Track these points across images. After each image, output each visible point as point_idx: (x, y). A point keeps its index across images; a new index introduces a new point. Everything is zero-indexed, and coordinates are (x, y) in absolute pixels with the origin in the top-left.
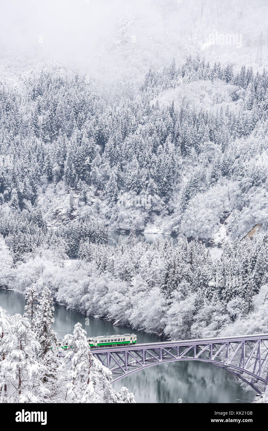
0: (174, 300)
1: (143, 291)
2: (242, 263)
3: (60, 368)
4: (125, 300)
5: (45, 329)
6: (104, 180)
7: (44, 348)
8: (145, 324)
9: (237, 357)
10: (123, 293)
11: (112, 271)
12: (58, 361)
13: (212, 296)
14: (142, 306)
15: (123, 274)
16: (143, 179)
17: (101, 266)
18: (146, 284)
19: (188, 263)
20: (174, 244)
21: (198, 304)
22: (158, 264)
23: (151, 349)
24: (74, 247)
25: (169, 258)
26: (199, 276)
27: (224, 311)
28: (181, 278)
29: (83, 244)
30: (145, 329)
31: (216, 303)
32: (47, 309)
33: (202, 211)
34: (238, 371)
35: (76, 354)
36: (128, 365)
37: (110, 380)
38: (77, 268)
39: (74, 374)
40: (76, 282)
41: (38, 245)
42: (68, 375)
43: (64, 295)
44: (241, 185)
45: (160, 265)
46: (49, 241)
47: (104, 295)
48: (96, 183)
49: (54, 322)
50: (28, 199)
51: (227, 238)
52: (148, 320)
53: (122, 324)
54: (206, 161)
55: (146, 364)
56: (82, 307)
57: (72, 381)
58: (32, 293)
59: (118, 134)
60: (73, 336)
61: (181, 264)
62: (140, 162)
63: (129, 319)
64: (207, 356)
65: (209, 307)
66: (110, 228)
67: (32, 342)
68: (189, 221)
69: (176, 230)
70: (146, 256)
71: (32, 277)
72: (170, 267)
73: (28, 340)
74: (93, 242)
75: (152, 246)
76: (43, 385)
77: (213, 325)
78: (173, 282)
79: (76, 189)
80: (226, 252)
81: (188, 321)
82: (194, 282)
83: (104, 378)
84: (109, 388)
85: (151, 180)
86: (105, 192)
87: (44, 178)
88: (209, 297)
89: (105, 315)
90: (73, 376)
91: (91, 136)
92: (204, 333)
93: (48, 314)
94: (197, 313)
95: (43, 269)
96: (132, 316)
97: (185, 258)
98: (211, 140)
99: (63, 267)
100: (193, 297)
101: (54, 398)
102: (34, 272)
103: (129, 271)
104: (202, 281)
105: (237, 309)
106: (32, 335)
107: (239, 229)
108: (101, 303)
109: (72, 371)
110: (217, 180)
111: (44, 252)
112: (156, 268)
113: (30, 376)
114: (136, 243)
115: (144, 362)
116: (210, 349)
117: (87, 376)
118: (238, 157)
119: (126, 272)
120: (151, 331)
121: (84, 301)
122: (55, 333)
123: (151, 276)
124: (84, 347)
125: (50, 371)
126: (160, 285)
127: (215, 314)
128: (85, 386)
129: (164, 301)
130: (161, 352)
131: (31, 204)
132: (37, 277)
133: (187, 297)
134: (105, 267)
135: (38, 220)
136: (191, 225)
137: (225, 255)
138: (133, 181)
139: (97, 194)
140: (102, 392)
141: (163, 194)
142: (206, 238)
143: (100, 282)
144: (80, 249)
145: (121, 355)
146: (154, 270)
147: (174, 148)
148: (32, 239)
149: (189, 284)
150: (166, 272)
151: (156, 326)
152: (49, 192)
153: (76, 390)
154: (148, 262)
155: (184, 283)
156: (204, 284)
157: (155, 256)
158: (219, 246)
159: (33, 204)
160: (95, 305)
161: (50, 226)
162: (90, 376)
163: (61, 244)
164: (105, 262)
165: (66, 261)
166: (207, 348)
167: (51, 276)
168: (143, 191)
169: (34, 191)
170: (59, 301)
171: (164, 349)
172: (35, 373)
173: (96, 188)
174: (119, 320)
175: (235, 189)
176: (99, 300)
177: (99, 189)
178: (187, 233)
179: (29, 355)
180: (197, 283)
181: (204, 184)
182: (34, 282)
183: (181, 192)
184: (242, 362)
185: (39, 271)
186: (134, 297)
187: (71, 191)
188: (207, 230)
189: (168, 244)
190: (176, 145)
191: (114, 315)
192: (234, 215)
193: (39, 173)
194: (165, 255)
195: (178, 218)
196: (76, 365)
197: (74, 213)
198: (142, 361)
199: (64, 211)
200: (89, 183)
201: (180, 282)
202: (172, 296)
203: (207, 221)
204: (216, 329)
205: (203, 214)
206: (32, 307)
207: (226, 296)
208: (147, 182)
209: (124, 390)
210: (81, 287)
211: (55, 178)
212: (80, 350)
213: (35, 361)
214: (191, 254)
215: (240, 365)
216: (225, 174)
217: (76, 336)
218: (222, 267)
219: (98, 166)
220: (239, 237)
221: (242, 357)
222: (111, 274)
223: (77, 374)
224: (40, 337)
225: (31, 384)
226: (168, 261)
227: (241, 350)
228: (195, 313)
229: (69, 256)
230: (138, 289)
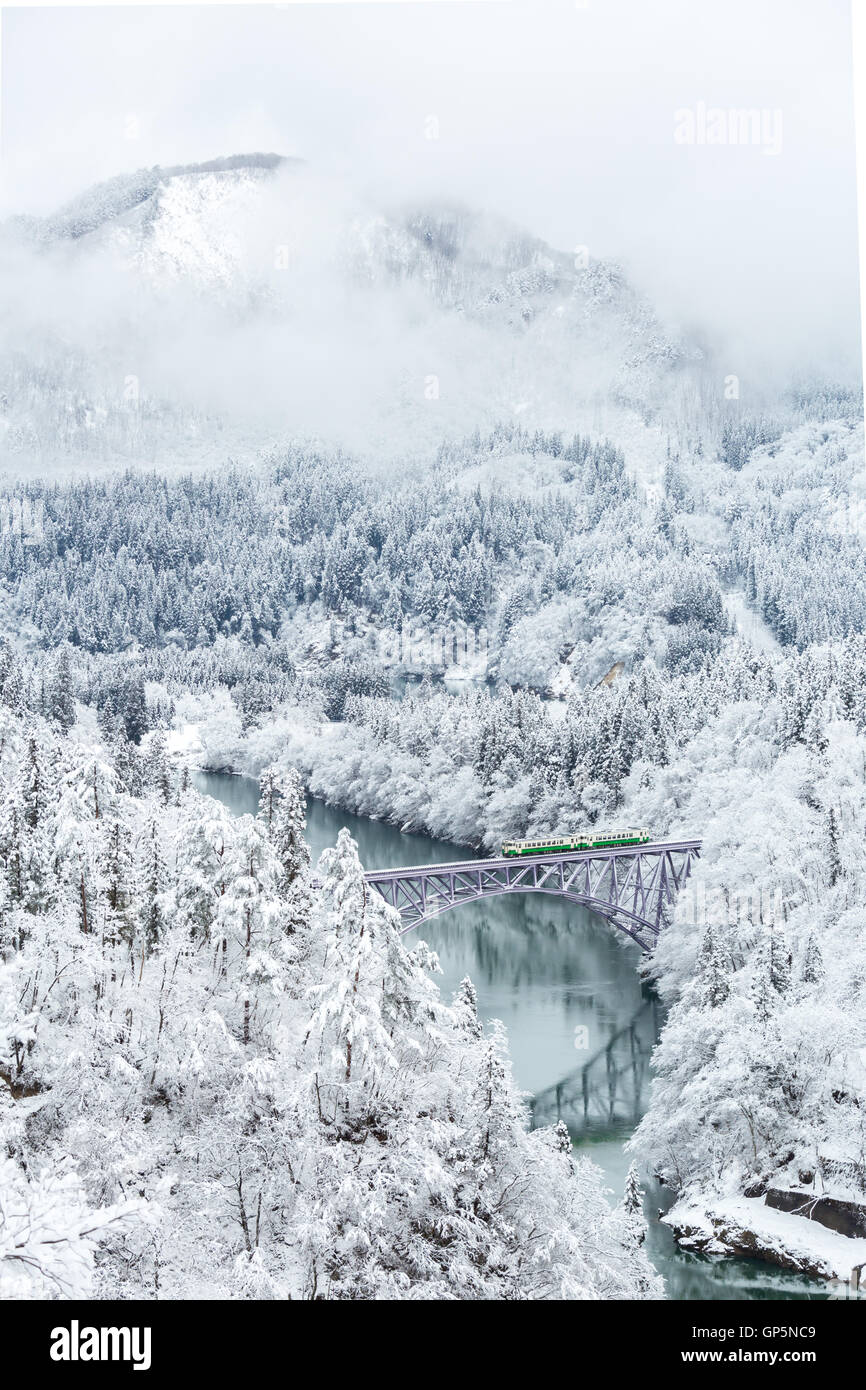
0: (496, 788)
1: (446, 773)
2: (600, 725)
3: (315, 908)
4: (418, 788)
5: (292, 840)
6: (381, 599)
7: (290, 873)
8: (452, 829)
9: (604, 885)
10: (415, 777)
11: (397, 741)
12: (312, 896)
13: (556, 781)
14: (446, 799)
15: (414, 746)
16: (440, 597)
17: (379, 732)
18: (450, 761)
19: (515, 725)
20: (491, 697)
21: (536, 792)
22: (469, 729)
23: (463, 873)
24: (337, 703)
25: (484, 719)
26: (533, 747)
27: (577, 805)
28: (506, 751)
29: (351, 698)
30: (452, 837)
31: (563, 792)
32: (294, 806)
33: (531, 644)
34: (608, 911)
35: (341, 883)
36: (427, 903)
37: (397, 929)
38: (342, 737)
39: (337, 919)
40: (341, 759)
41: (281, 700)
42: (329, 921)
43: (322, 781)
44: (587, 604)
45: (472, 729)
46: (298, 694)
47: (384, 781)
48: (370, 603)
49: (305, 826)
50: (267, 629)
51: (573, 686)
52: (456, 822)
53: (415, 829)
54: (533, 568)
55: (455, 899)
56: (351, 801)
57: (335, 931)
58: (272, 779)
59: (401, 530)
60: (336, 851)
61: (504, 729)
62: (435, 571)
63: (426, 821)
64: (556, 883)
65: (552, 798)
66: (392, 673)
67: (269, 862)
68: (512, 660)
69: (494, 675)
70: (448, 716)
71: (271, 752)
72: (487, 732)
73: (263, 859)
74: (366, 695)
75: (457, 700)
76: (287, 939)
78: (493, 758)
79: (340, 612)
80: (573, 708)
81: (521, 823)
82: (527, 757)
83: (387, 925)
84: (397, 943)
85: (452, 598)
86: (383, 616)
87: (292, 596)
88: (553, 782)
89: (387, 814)
90: (336, 923)
91: (361, 534)
93: (296, 813)
94: (534, 809)
95: (289, 738)
96: (431, 815)
97: (510, 718)
98: (538, 538)
99: (320, 735)
100: (526, 782)
101: (305, 962)
102: (274, 744)
103: (423, 741)
104: (538, 755)
105: (597, 801)
106: (271, 850)
107: (590, 672)
108: (380, 793)
109: (335, 913)
110: (550, 596)
111: (291, 711)
113: (266, 925)
114: (433, 694)
115: (454, 896)
116: (560, 872)
117: (360, 922)
118: (579, 562)
119: (419, 742)
120: (461, 842)
121: (353, 790)
122: (308, 847)
123: (459, 749)
124: (355, 870)
125: (300, 913)
126: (473, 762)
127: (563, 809)
128: (357, 940)
129: (480, 788)
130: (480, 878)
131: (271, 636)
132: (278, 751)
133: (517, 781)
134: (386, 733)
135: (282, 662)
136: (515, 665)
137: (572, 712)
138: (424, 599)
139: (371, 620)
140: (385, 951)
141: (470, 618)
142: (540, 686)
143: (377, 757)
144: (347, 706)
145: (415, 884)
146: (463, 737)
147: (484, 549)
148: (273, 691)
149: (519, 760)
150: (481, 741)
151: (470, 832)
152: (300, 617)
153: (341, 948)
154: (453, 725)
155: (510, 758)
156: (543, 759)
157: (463, 715)
158: (562, 698)
159: (274, 637)
160: (371, 798)
161: (300, 671)
162: (365, 922)
163: (317, 698)
164: (386, 726)
165: (324, 725)
168: (440, 614)
169: (277, 616)
170: (314, 791)
171: (485, 872)
172: (274, 917)
173: (370, 611)
174: (410, 823)
175: (579, 609)
176: (378, 790)
177: (373, 612)
178: (510, 679)
179: (265, 886)
180: (531, 759)
181: (531, 603)
182: (275, 760)
183: (497, 616)
184: (614, 894)
185: (283, 742)
186: (433, 784)
187: (332, 616)
188: (541, 674)
189: (483, 697)
190: (486, 545)
191: (402, 815)
192: (580, 650)
193: (284, 590)
194: (479, 713)
195: (496, 654)
196: (341, 903)
197: (337, 650)
198: (450, 894)
199: (321, 647)
200: (358, 603)
201: (504, 757)
202: (492, 781)
203: (540, 659)
205: (533, 648)
206: (271, 802)
208: (446, 600)
209: (421, 947)
210: (348, 767)
211: (307, 597)
212: (348, 875)
213: (274, 896)
214: (519, 712)
215: (610, 900)
216: (562, 587)
217: (341, 851)
219: (372, 578)
220: (591, 683)
221: (613, 884)
222: (395, 745)
223: (344, 918)
224: (283, 853)
225: (267, 937)
226: (484, 723)
227: (610, 872)
228: (530, 810)
230: (439, 770)
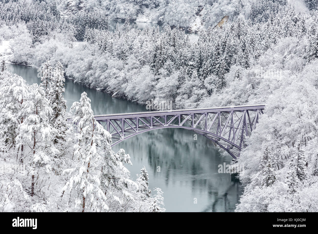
0: (161, 76)
1: (136, 68)
2: (215, 46)
3: (68, 131)
5: (57, 97)
7: (56, 114)
8: (138, 96)
9: (214, 126)
10: (120, 70)
11: (111, 51)
12: (67, 125)
13: (192, 74)
14: (135, 81)
15: (120, 54)
17: (102, 47)
18: (138, 62)
19: (172, 46)
20: (160, 31)
21: (181, 79)
22: (148, 47)
23: (143, 118)
24: (81, 32)
25: (156, 42)
26: (181, 56)
27: (202, 86)
28: (167, 58)
29: (88, 29)
30: (138, 100)
31: (195, 79)
32: (59, 80)
33: (181, 5)
34: (216, 139)
35: (82, 119)
36: (124, 131)
37: (110, 142)
38: (83, 49)
39: (80, 136)
40: (82, 60)
41: (52, 30)
42: (75, 138)
43: (73, 70)
45: (149, 47)
46: (61, 27)
47: (104, 71)
49: (64, 91)
51: (202, 27)
52: (140, 93)
53: (119, 96)
55: (139, 130)
56: (87, 81)
57: (78, 143)
58: (48, 66)
60: (80, 103)
61: (166, 47)
63: (125, 92)
64: (190, 124)
65: (189, 83)
66: (109, 17)
67: (46, 108)
68: (171, 13)
69: (161, 20)
70: (138, 40)
71: (47, 55)
72: (157, 49)
73: (43, 106)
74: (96, 28)
75: (143, 32)
76: (54, 146)
77: (193, 98)
78: (160, 62)
80: (202, 38)
81: (173, 94)
82: (177, 62)
83: (105, 140)
84: (109, 150)
89: (105, 88)
90: (79, 139)
92: (186, 105)
93: (60, 84)
94: (180, 88)
95: (56, 49)
96: (127, 89)
97: (169, 42)
99: (72, 47)
100: (176, 74)
101: (63, 157)
102: (48, 51)
103: (124, 52)
104: (183, 61)
105: (212, 84)
106: (47, 101)
107: (211, 20)
108: (102, 77)
109: (78, 134)
111: (57, 35)
112: (147, 49)
113: (43, 138)
114: (130, 29)
115: (138, 129)
116: (192, 119)
117: (91, 138)
119: (123, 52)
120: (142, 103)
122: (65, 101)
123: (142, 56)
124: (89, 113)
125: (60, 133)
126: (150, 63)
127: (195, 88)
128: (89, 147)
129: (153, 76)
130: (151, 120)
132: (51, 55)
133: (172, 73)
134: (106, 48)
135: (53, 10)
136: (173, 16)
137: (201, 40)
140: (103, 153)
142: (185, 26)
143: (101, 60)
144: (86, 34)
145: (119, 122)
146: (145, 51)
148: (48, 25)
149: (173, 63)
150: (154, 53)
151: (147, 98)
153: (81, 150)
154: (140, 44)
155: (169, 62)
156: (185, 63)
157: (145, 39)
158: (196, 33)
160: (97, 80)
161: (62, 15)
162: (94, 139)
163: (71, 29)
164: (106, 44)
165: (74, 43)
166: (189, 117)
167: (62, 55)
170: (68, 75)
171: (154, 118)
172: (47, 135)
174: (116, 93)
176: (101, 76)
178: (170, 22)
179: (43, 119)
180: (180, 62)
182: (49, 59)
184: (219, 130)
185: (53, 50)
186: (129, 73)
188: (186, 20)
189: (156, 31)
191: (112, 88)
192: (206, 9)
194: (153, 39)
195: (163, 10)
196: (81, 129)
197: (82, 5)
198: (136, 127)
199: (73, 3)
201: (165, 61)
202: (159, 73)
203: (185, 13)
204: (196, 101)
205: (182, 7)
206: (47, 79)
207: (203, 74)
209: (122, 152)
210: (86, 64)
212: (86, 115)
213: (48, 125)
214: (174, 39)
215: (217, 133)
217: (82, 103)
218: (198, 50)
220: (211, 26)
221: (219, 126)
222: (110, 54)
223: (83, 136)
224: (53, 103)
225: (44, 145)
226: (156, 44)
227: (217, 120)
228: (178, 88)
229: (77, 39)
230: (132, 67)
